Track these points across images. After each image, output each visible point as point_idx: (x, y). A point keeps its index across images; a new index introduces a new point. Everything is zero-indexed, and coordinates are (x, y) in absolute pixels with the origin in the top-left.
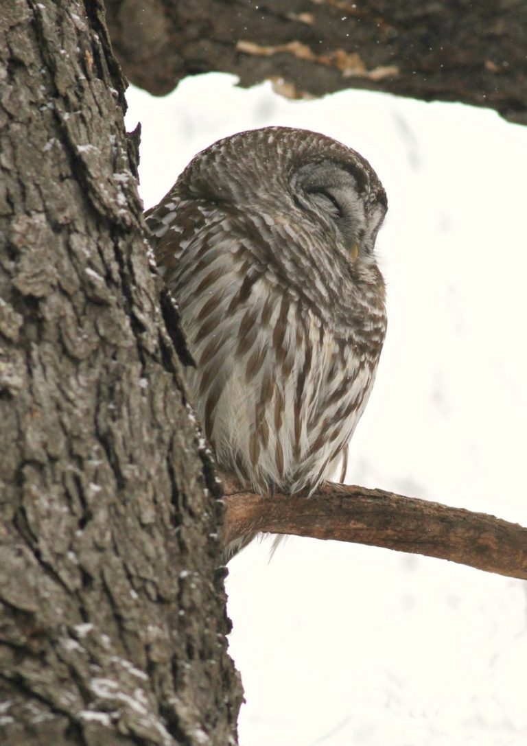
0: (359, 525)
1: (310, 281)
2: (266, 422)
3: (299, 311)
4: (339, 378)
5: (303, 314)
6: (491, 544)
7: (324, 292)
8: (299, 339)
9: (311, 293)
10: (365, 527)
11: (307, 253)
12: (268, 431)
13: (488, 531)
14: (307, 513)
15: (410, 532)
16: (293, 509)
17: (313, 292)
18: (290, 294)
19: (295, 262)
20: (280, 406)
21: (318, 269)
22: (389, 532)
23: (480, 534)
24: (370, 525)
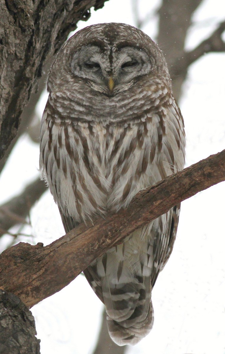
0: (159, 202)
1: (72, 109)
2: (79, 191)
3: (73, 127)
4: (112, 143)
5: (75, 127)
6: (209, 171)
7: (81, 109)
8: (77, 141)
9: (75, 114)
10: (162, 201)
11: (67, 98)
12: (81, 194)
13: (205, 166)
14: (133, 214)
15: (180, 189)
16: (125, 217)
17: (76, 113)
18: (67, 122)
19: (63, 106)
20: (82, 179)
21: (73, 101)
22: (173, 195)
23: (203, 170)
24: (162, 198)
